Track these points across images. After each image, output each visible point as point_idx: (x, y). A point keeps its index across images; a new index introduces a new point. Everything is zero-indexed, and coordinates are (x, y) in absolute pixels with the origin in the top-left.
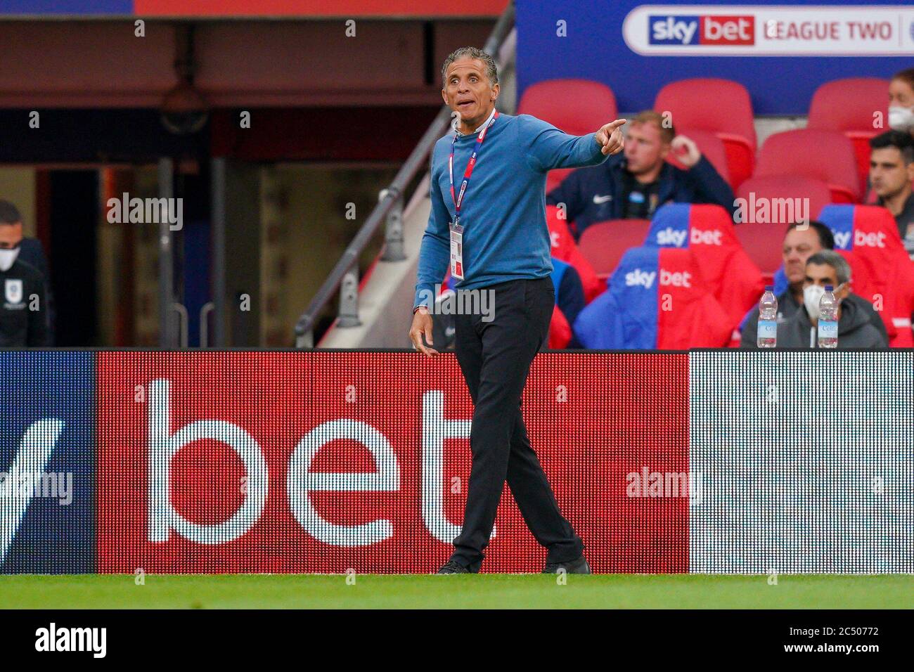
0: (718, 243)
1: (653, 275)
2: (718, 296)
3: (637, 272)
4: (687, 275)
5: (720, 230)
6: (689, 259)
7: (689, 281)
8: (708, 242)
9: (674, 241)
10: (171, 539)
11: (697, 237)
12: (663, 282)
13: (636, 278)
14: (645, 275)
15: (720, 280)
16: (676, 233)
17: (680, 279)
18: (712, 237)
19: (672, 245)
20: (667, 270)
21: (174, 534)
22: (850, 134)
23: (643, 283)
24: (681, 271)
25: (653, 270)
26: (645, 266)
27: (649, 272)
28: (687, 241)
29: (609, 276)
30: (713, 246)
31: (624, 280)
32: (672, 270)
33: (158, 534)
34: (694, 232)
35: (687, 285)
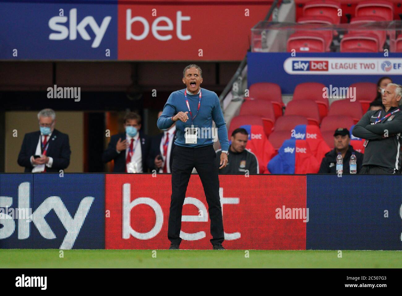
0: (315, 138)
1: (294, 149)
2: (315, 156)
3: (288, 148)
4: (305, 149)
5: (316, 133)
6: (305, 143)
7: (306, 151)
8: (312, 138)
9: (301, 137)
10: (130, 238)
11: (309, 136)
12: (297, 151)
13: (288, 150)
14: (291, 149)
15: (316, 150)
16: (302, 135)
17: (303, 150)
18: (313, 136)
19: (300, 139)
20: (298, 147)
21: (131, 236)
22: (361, 101)
23: (290, 151)
24: (303, 148)
25: (293, 147)
26: (291, 146)
27: (292, 148)
28: (305, 137)
29: (279, 149)
30: (314, 139)
31: (284, 150)
32: (300, 147)
33: (126, 236)
34: (308, 134)
35: (305, 152)
